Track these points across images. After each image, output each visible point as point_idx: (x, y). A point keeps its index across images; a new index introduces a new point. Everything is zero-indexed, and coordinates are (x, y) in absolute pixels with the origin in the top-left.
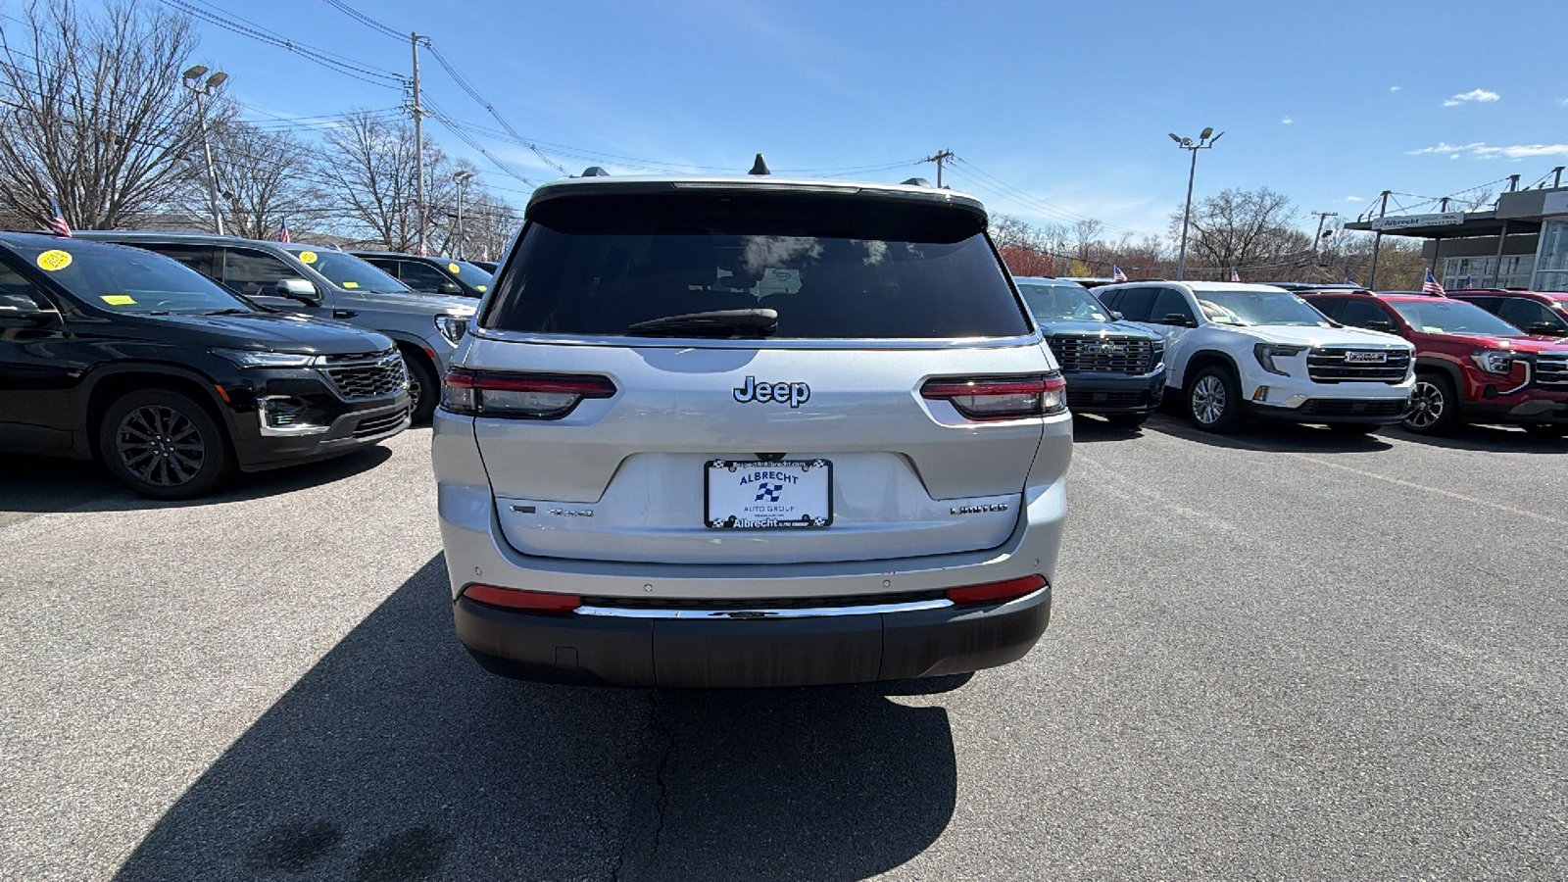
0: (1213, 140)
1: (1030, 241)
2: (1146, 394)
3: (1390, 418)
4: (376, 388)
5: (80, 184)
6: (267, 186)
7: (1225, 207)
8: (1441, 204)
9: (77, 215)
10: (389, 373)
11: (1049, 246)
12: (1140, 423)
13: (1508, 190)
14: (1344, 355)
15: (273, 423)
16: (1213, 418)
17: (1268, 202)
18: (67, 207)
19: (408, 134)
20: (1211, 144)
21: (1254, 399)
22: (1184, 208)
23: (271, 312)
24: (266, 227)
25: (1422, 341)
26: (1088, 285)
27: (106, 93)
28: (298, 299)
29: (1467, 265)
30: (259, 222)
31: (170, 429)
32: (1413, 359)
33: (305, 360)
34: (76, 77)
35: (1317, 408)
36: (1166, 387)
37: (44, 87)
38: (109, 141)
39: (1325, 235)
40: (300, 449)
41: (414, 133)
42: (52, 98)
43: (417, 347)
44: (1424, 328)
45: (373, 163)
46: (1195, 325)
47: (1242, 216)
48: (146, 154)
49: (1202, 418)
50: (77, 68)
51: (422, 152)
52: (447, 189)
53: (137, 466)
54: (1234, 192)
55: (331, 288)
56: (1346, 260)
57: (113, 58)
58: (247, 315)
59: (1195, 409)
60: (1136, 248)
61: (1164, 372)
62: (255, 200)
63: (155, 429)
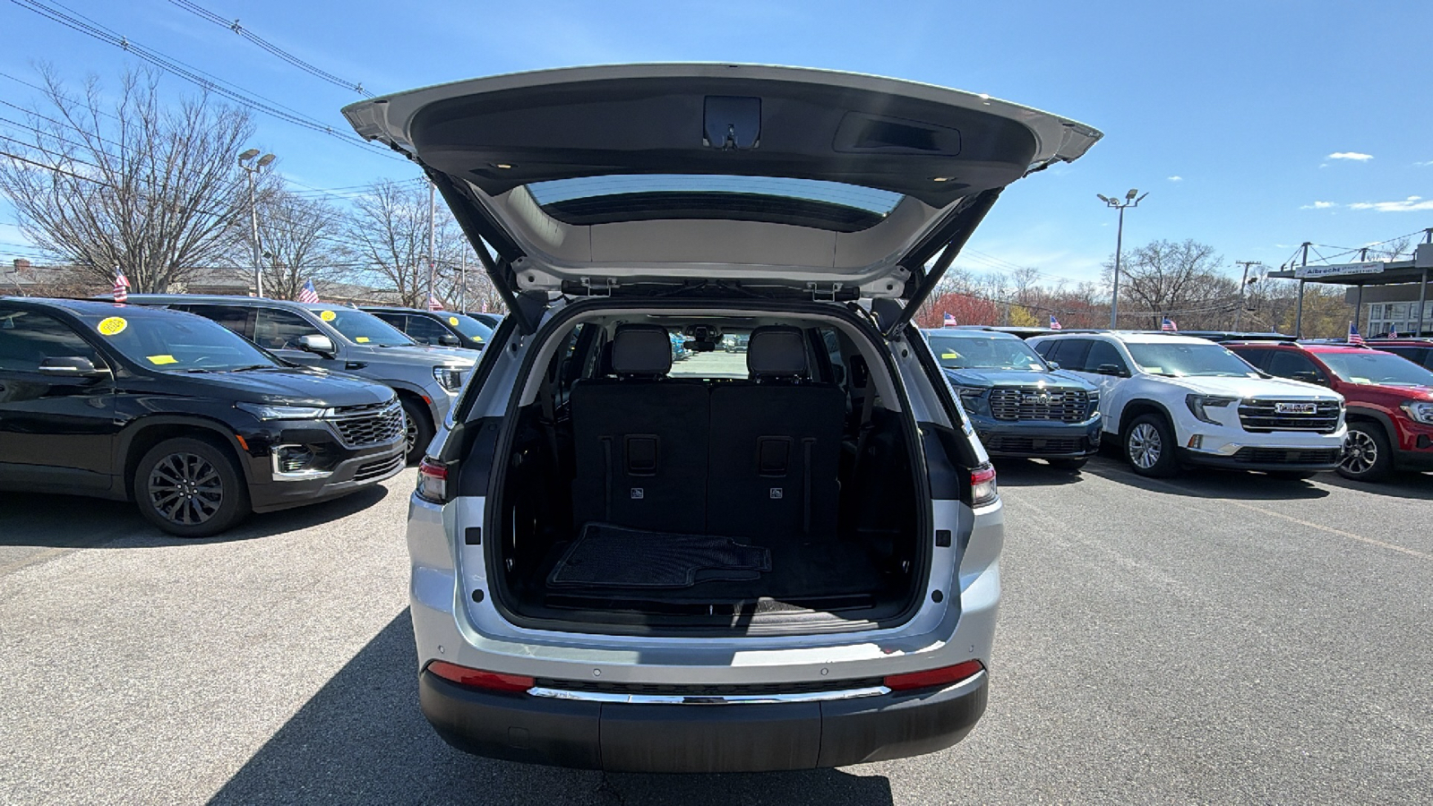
0: (1138, 200)
1: (972, 289)
2: (1083, 442)
3: (1324, 466)
4: (376, 436)
5: (147, 248)
6: (303, 244)
7: (1152, 255)
8: (1361, 253)
9: (142, 273)
10: (389, 421)
11: (990, 293)
12: (1080, 467)
13: (1425, 242)
14: (1274, 406)
15: (285, 468)
16: (1150, 463)
17: (1194, 253)
18: (134, 266)
19: (424, 199)
20: (1136, 203)
21: (1189, 446)
22: (1115, 257)
23: (292, 366)
24: (299, 279)
25: (1350, 392)
26: (1023, 335)
27: (175, 172)
28: (316, 352)
29: (1390, 309)
30: (293, 275)
31: (196, 473)
32: (1343, 410)
33: (316, 412)
34: (152, 160)
35: (1251, 455)
36: (1103, 432)
37: (125, 169)
38: (174, 211)
39: (1250, 282)
40: (306, 492)
41: (429, 199)
42: (131, 178)
43: (416, 394)
44: (1352, 379)
45: (393, 225)
46: (1128, 375)
47: (1170, 265)
48: (203, 222)
49: (1139, 463)
50: (154, 153)
51: (434, 215)
52: (455, 245)
53: (164, 507)
54: (1161, 242)
55: (346, 342)
56: (1272, 303)
57: (184, 144)
58: (269, 370)
59: (1132, 454)
60: (1072, 293)
61: (1100, 420)
62: (292, 257)
63: (182, 474)
